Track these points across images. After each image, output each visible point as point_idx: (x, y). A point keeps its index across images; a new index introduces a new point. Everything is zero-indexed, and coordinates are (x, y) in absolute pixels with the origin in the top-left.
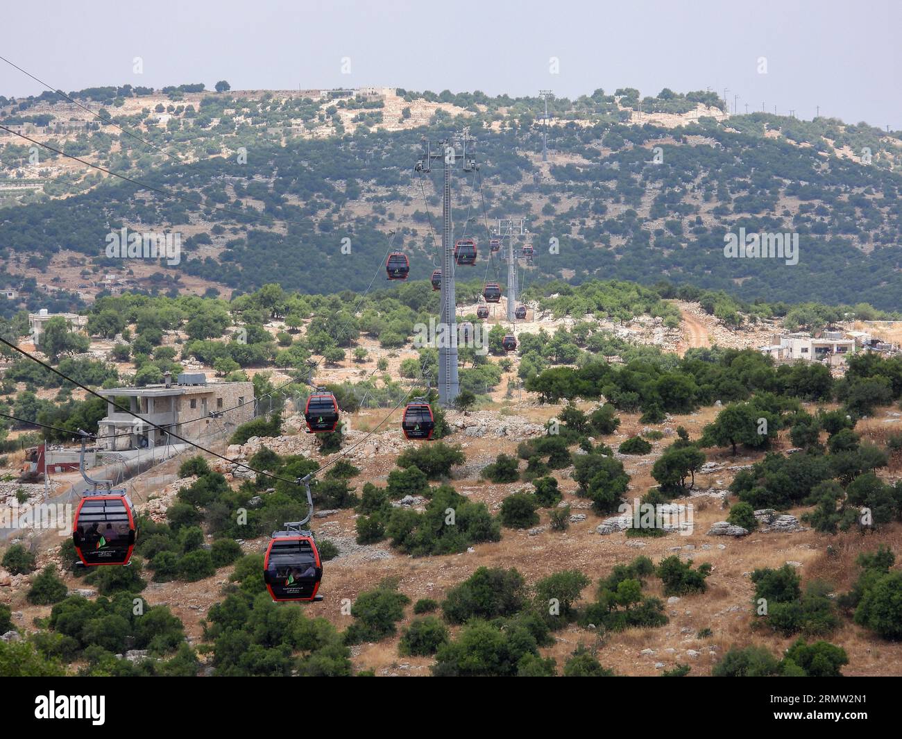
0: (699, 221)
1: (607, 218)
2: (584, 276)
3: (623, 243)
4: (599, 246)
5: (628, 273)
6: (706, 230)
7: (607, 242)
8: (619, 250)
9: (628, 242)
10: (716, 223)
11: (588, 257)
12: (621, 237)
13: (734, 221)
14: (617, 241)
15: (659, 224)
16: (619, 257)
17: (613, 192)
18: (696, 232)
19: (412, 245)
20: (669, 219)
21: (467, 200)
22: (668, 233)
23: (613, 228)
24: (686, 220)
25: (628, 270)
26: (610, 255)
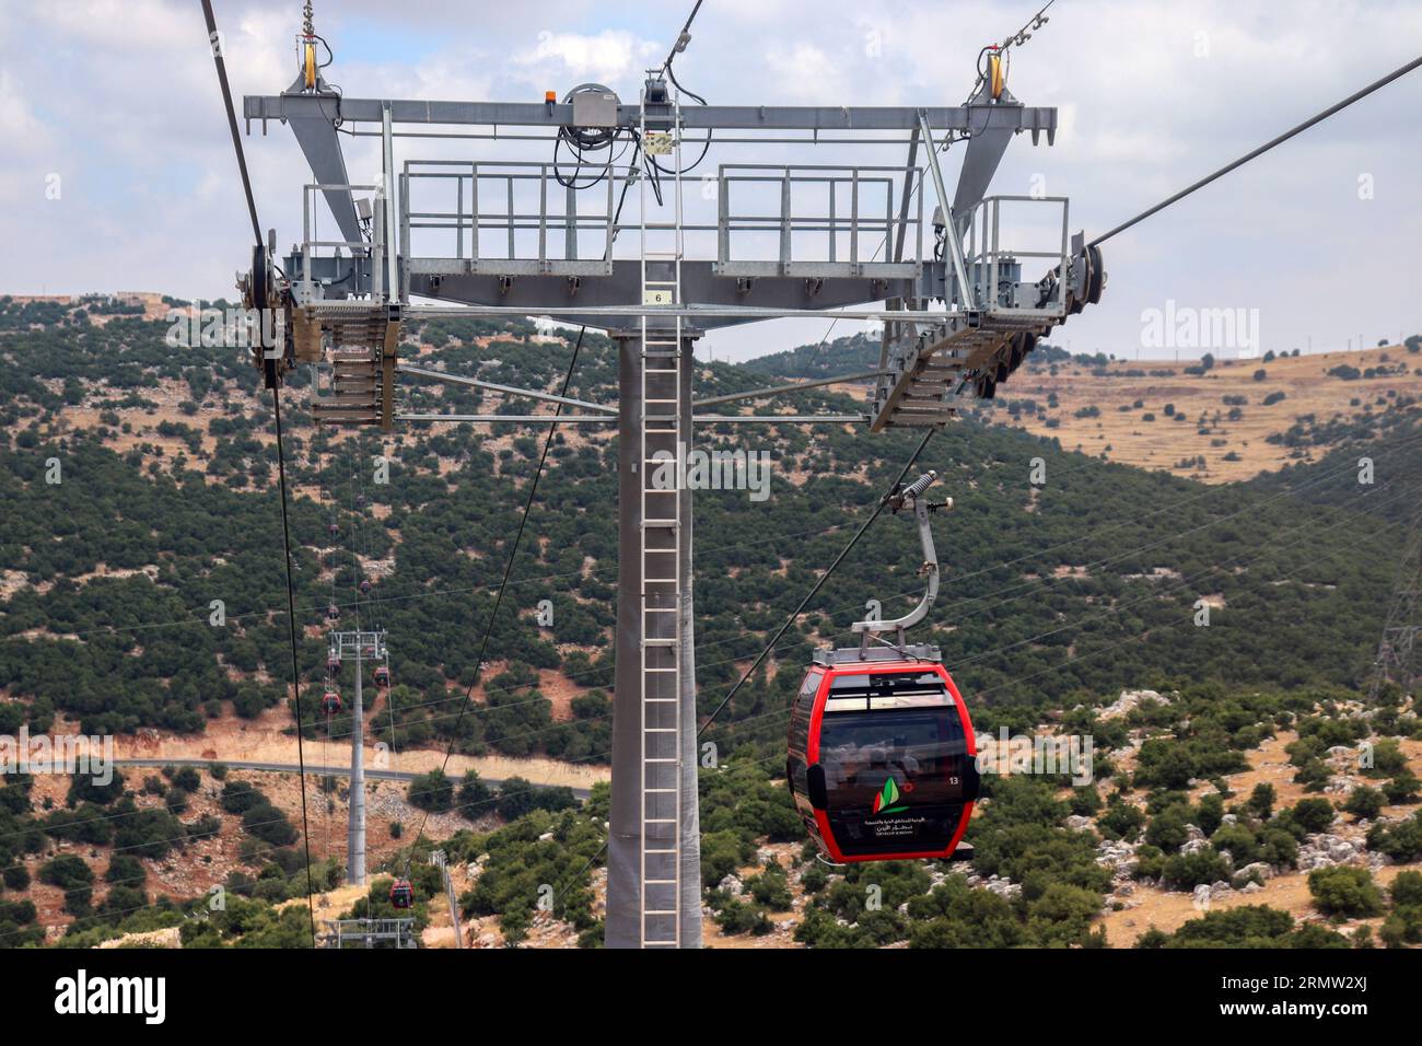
0: (560, 440)
1: (433, 434)
2: (404, 515)
3: (457, 468)
4: (422, 472)
5: (468, 511)
6: (569, 451)
7: (434, 466)
8: (451, 478)
9: (464, 467)
10: (582, 442)
11: (410, 488)
12: (452, 460)
13: (607, 441)
14: (448, 466)
15: (504, 443)
16: (452, 488)
17: (438, 400)
18: (557, 454)
19: (154, 468)
20: (518, 436)
21: (237, 408)
22: (518, 456)
23: (442, 447)
24: (542, 438)
25: (469, 506)
26: (440, 485)
